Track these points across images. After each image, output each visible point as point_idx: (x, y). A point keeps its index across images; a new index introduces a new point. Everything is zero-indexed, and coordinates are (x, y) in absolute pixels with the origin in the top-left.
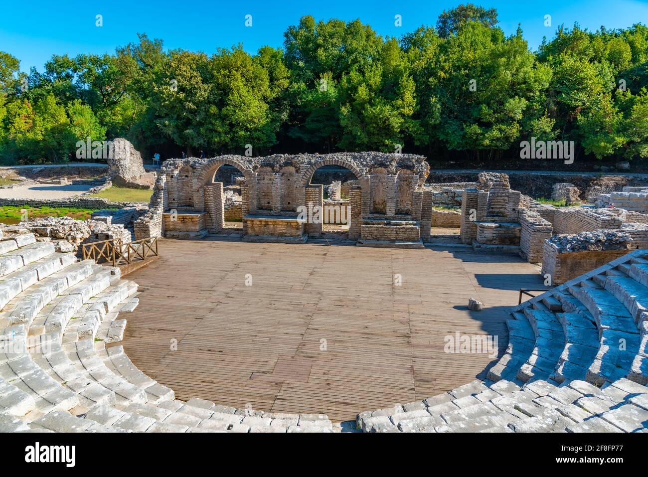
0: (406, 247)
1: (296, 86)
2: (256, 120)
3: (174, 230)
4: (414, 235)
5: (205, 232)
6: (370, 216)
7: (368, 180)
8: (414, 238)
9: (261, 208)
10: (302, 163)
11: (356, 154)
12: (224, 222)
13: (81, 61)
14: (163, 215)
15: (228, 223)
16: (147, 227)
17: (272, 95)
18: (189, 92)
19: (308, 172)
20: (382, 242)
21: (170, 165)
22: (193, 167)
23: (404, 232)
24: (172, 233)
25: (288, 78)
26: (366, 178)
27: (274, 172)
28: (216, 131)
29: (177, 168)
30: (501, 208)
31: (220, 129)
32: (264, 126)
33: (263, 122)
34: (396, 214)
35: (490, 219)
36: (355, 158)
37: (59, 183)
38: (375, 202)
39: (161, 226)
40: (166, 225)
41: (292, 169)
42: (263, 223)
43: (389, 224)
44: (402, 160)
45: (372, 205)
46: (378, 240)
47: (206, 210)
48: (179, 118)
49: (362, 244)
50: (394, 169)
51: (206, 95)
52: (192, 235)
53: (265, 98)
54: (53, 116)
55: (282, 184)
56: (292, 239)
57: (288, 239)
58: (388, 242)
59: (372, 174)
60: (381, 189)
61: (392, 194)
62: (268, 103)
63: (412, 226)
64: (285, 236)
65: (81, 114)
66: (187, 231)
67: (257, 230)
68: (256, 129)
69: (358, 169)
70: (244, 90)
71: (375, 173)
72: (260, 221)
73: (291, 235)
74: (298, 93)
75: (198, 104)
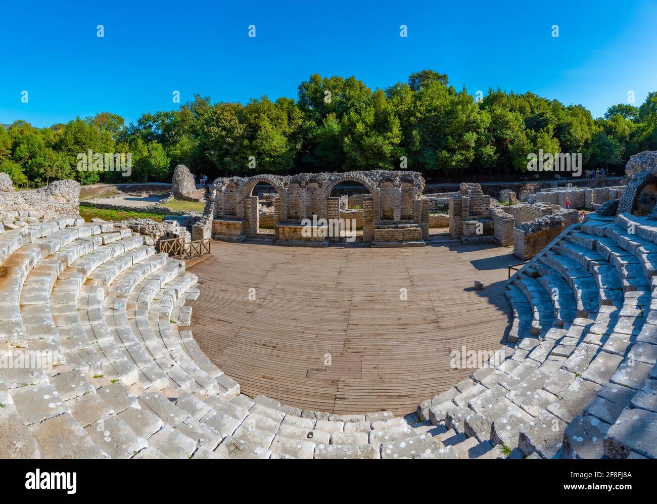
0: (412, 246)
1: (308, 123)
2: (278, 150)
3: (221, 233)
4: (417, 236)
5: (244, 236)
6: (381, 221)
7: (378, 192)
8: (417, 238)
9: (290, 217)
10: (324, 180)
11: (367, 172)
12: (258, 228)
14: (213, 222)
15: (261, 230)
16: (202, 230)
17: (289, 131)
18: (230, 131)
19: (329, 187)
20: (391, 243)
21: (220, 182)
22: (237, 184)
23: (409, 233)
24: (219, 236)
25: (302, 118)
26: (376, 191)
27: (301, 187)
29: (224, 185)
32: (284, 153)
33: (284, 150)
34: (401, 219)
36: (366, 175)
37: (141, 196)
38: (384, 210)
39: (211, 230)
40: (214, 230)
41: (316, 185)
42: (292, 229)
43: (397, 227)
44: (404, 176)
45: (382, 213)
46: (388, 241)
47: (245, 219)
48: (221, 149)
49: (375, 246)
50: (397, 183)
51: (241, 132)
52: (234, 238)
53: (284, 133)
55: (308, 197)
56: (316, 243)
57: (312, 243)
58: (397, 243)
59: (381, 187)
60: (389, 199)
61: (398, 203)
62: (287, 137)
63: (415, 228)
64: (311, 241)
66: (231, 235)
67: (287, 235)
68: (278, 156)
69: (370, 184)
70: (269, 128)
71: (383, 186)
72: (290, 228)
73: (316, 240)
74: (309, 129)
75: (235, 139)
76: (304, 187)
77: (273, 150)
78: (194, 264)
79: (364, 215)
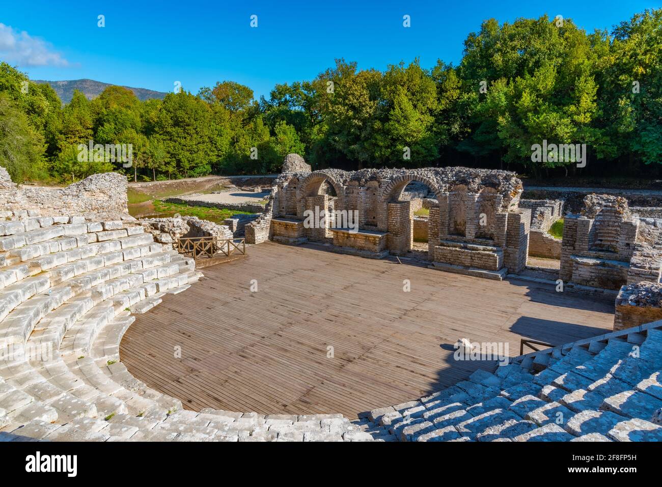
0: (481, 276)
1: (466, 96)
2: (415, 135)
3: (280, 235)
4: (491, 264)
5: (304, 239)
6: (448, 237)
7: (446, 198)
8: (491, 267)
10: (385, 178)
11: (439, 170)
13: (296, 87)
14: (272, 221)
16: (253, 230)
17: (439, 108)
18: (357, 110)
19: (388, 188)
20: (455, 267)
21: (283, 177)
22: (298, 179)
23: (480, 259)
24: (277, 237)
25: (459, 88)
26: (444, 195)
27: (360, 185)
28: (378, 146)
29: (287, 180)
30: (613, 241)
31: (381, 144)
32: (424, 139)
33: (421, 136)
34: (476, 238)
35: (593, 253)
36: (437, 173)
37: (253, 191)
38: (456, 222)
39: (268, 230)
40: (274, 230)
41: (376, 184)
42: (346, 235)
43: (465, 248)
44: (489, 177)
45: (452, 225)
46: (451, 264)
48: (349, 134)
49: (433, 267)
50: (476, 186)
51: (371, 111)
52: (291, 240)
53: (431, 111)
54: (260, 135)
55: (367, 198)
56: (369, 253)
57: (365, 253)
58: (460, 268)
59: (452, 191)
60: (463, 208)
61: (472, 214)
62: (435, 116)
63: (491, 253)
64: (364, 250)
65: (285, 133)
66: (289, 237)
67: (341, 241)
69: (436, 186)
70: (408, 105)
71: (456, 190)
72: (344, 233)
73: (369, 250)
74: (466, 105)
75: (364, 121)
76: (363, 186)
77: (407, 135)
79: (429, 226)
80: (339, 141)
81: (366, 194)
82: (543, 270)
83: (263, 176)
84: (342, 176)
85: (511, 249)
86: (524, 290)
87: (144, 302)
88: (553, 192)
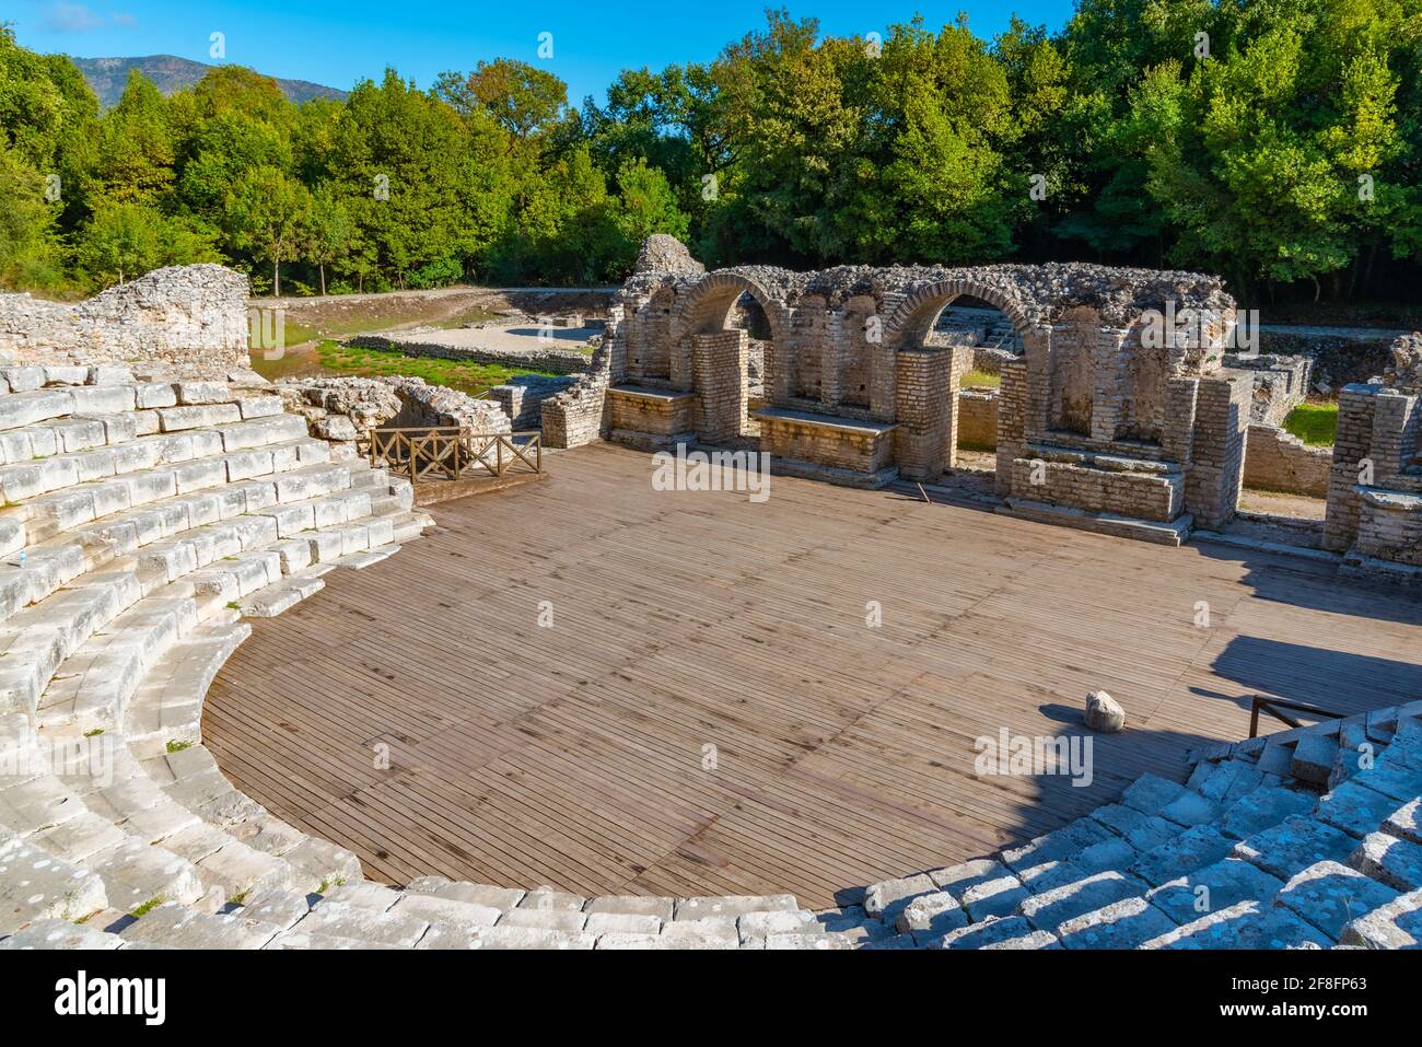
0: (1127, 533)
1: (1081, 102)
2: (957, 194)
3: (628, 427)
4: (1155, 504)
5: (687, 439)
6: (1048, 436)
7: (1043, 339)
8: (1154, 511)
9: (802, 395)
10: (892, 288)
11: (1027, 269)
13: (670, 78)
14: (608, 393)
16: (562, 414)
17: (1015, 131)
18: (814, 131)
19: (899, 312)
20: (1058, 511)
21: (638, 284)
22: (675, 291)
23: (1127, 491)
24: (622, 433)
25: (1066, 83)
26: (1040, 333)
27: (828, 306)
28: (867, 221)
29: (647, 292)
31: (872, 215)
32: (979, 205)
34: (1116, 439)
35: (1411, 480)
36: (1022, 278)
37: (564, 323)
38: (1067, 400)
39: (600, 415)
40: (614, 416)
41: (869, 302)
42: (792, 430)
43: (1090, 463)
44: (1153, 287)
45: (1057, 408)
47: (694, 391)
48: (797, 190)
49: (1008, 510)
50: (1120, 311)
52: (656, 441)
53: (994, 141)
54: (581, 190)
55: (846, 337)
56: (848, 474)
57: (838, 474)
58: (1077, 513)
59: (1059, 322)
60: (1086, 365)
61: (1109, 381)
62: (1006, 151)
63: (1153, 477)
64: (836, 467)
65: (643, 187)
66: (650, 433)
67: (778, 444)
68: (959, 215)
69: (1021, 309)
70: (940, 124)
71: (1069, 320)
72: (786, 425)
73: (849, 466)
74: (1083, 123)
75: (834, 158)
76: (837, 308)
78: (469, 493)
79: (1000, 409)
80: (773, 208)
81: (844, 328)
82: (1278, 521)
83: (589, 290)
84: (784, 282)
85: (1202, 469)
86: (1237, 569)
87: (277, 588)
88: (1287, 338)
